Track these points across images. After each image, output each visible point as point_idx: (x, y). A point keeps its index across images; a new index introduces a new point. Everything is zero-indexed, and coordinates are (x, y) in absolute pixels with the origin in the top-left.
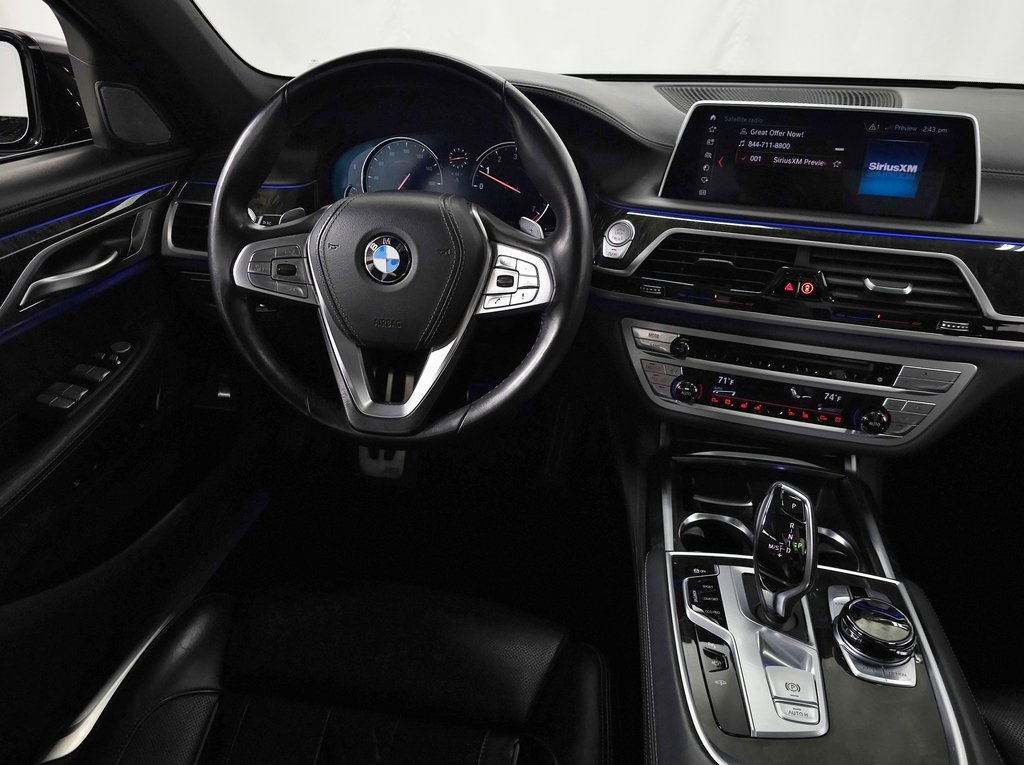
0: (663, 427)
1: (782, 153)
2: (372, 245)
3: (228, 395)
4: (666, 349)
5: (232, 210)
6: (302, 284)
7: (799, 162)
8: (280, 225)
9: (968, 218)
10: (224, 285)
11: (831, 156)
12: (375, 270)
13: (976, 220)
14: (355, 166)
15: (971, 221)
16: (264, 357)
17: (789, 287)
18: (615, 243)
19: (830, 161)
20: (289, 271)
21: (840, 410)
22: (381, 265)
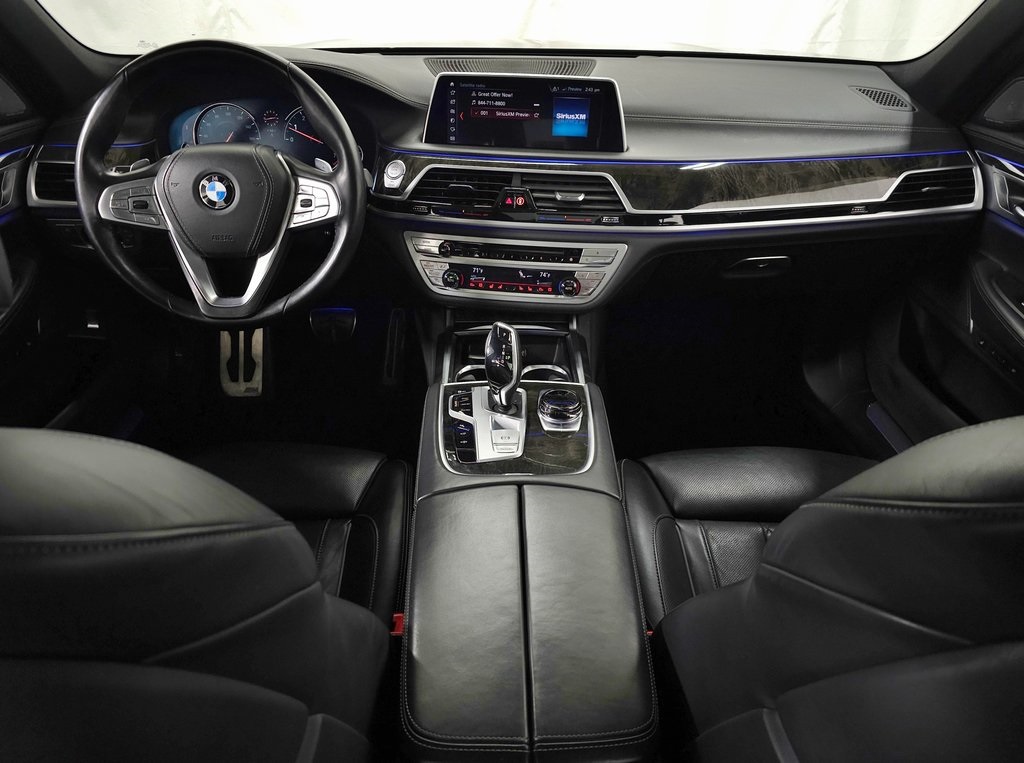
0: (448, 312)
1: (500, 109)
2: (204, 182)
3: (97, 326)
4: (436, 250)
5: (92, 161)
6: (154, 215)
7: (512, 114)
8: (131, 172)
9: (620, 149)
10: (91, 219)
11: (533, 110)
12: (210, 201)
13: (625, 148)
14: (187, 125)
15: (622, 151)
16: (126, 266)
17: (509, 201)
18: (393, 175)
19: (532, 113)
20: (142, 206)
21: (550, 283)
22: (213, 196)
